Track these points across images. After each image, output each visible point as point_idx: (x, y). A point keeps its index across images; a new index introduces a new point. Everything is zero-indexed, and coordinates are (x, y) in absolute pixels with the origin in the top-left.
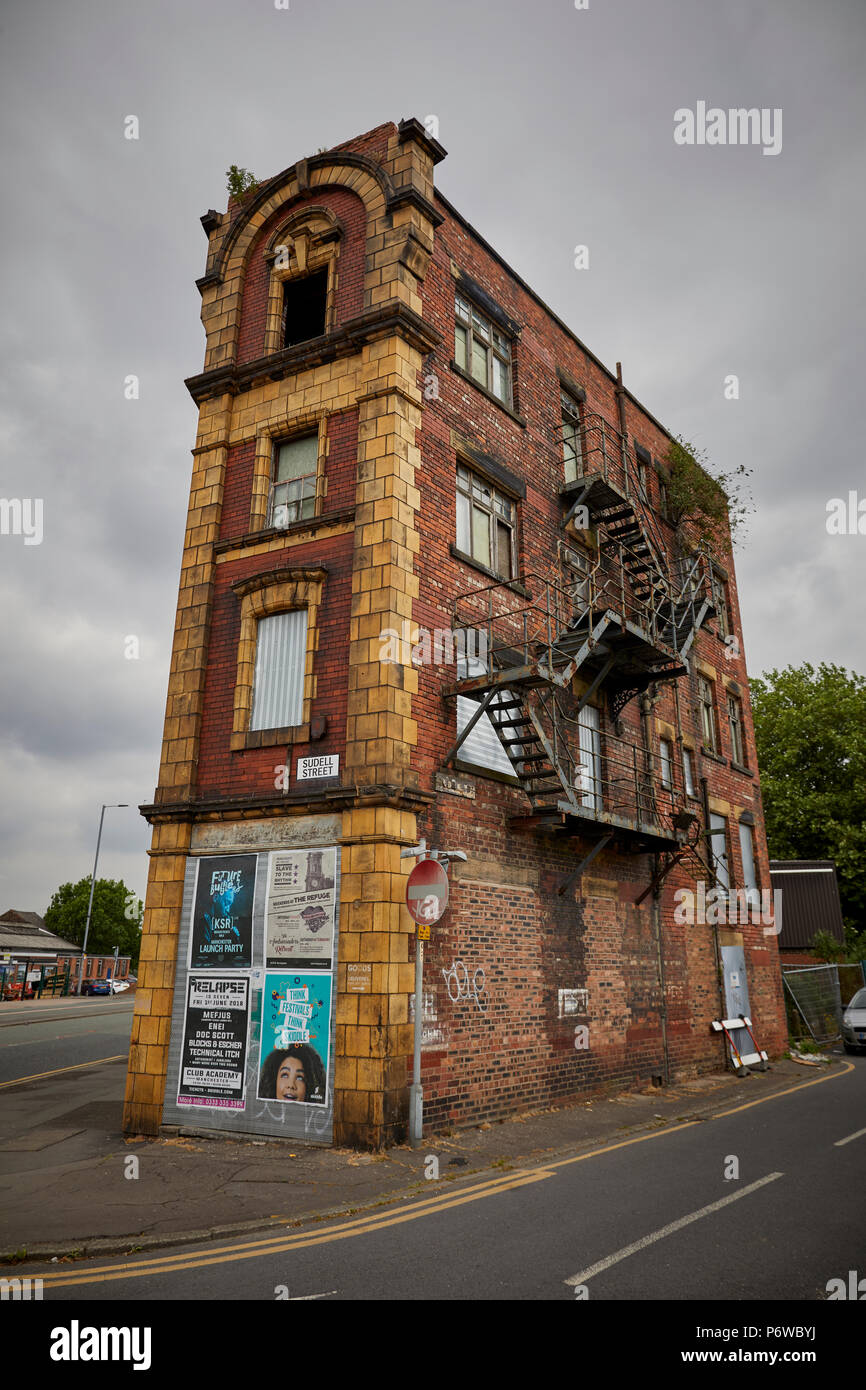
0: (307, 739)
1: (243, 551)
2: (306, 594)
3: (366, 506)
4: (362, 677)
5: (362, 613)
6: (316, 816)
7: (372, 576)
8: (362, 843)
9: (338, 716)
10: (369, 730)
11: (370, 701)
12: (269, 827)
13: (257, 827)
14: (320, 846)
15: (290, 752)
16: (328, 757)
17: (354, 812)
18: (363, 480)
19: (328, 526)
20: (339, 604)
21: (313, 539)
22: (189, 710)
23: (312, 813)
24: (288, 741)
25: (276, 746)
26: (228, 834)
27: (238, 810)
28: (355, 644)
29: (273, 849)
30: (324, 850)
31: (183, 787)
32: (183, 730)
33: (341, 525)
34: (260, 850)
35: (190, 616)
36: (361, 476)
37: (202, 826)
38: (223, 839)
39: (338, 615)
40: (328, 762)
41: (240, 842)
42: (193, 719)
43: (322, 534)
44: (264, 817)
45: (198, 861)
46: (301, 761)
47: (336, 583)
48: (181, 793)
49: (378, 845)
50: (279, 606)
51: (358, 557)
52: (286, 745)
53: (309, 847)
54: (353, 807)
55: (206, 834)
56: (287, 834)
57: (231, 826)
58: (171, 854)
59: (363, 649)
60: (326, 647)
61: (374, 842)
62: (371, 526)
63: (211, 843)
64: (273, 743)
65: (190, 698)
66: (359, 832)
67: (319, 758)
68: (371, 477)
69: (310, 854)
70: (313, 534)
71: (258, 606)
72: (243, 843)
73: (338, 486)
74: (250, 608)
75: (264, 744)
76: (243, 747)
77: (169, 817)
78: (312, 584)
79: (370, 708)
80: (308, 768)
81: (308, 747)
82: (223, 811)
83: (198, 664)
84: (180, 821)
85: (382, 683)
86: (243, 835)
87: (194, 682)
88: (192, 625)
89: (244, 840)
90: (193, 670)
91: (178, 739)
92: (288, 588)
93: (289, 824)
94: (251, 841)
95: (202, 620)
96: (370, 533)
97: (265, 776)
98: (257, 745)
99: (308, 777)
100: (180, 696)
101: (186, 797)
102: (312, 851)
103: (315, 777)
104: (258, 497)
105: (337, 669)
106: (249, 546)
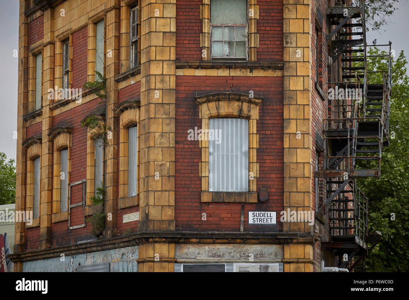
0: (256, 201)
1: (196, 70)
2: (249, 111)
3: (291, 64)
4: (293, 170)
5: (291, 132)
6: (263, 245)
7: (297, 110)
8: (297, 262)
9: (275, 190)
10: (298, 201)
11: (299, 185)
12: (232, 249)
13: (222, 248)
14: (268, 262)
15: (243, 207)
16: (269, 213)
17: (291, 246)
18: (288, 46)
19: (262, 69)
20: (272, 122)
21: (250, 75)
22: (169, 173)
23: (260, 243)
24: (243, 200)
25: (235, 203)
26: (202, 251)
27: (212, 238)
28: (287, 150)
29: (236, 262)
30: (270, 265)
31: (170, 221)
32: (165, 185)
33: (271, 71)
34: (227, 262)
35: (162, 109)
36: (287, 43)
37: (183, 245)
38: (199, 254)
39: (272, 129)
40: (269, 215)
41: (211, 256)
42: (173, 179)
43: (257, 73)
44: (229, 243)
45: (182, 266)
46: (251, 214)
47: (269, 107)
48: (169, 225)
49: (306, 264)
50: (228, 115)
51: (287, 96)
52: (240, 203)
53: (261, 262)
54: (291, 243)
55: (186, 250)
56: (244, 254)
57: (204, 247)
58: (166, 261)
59: (293, 154)
60: (264, 147)
61: (305, 262)
62: (295, 78)
63: (190, 256)
64: (233, 201)
65: (168, 165)
66: (294, 256)
67: (263, 212)
68: (294, 45)
69: (261, 266)
70: (251, 72)
71: (214, 112)
72: (214, 257)
73: (267, 42)
74: (208, 112)
75: (226, 201)
76: (210, 200)
77: (164, 240)
78: (252, 106)
79: (298, 189)
80: (256, 217)
81: (256, 205)
82: (200, 238)
83: (172, 144)
84: (169, 243)
85: (306, 176)
86: (213, 252)
87: (170, 155)
88: (164, 116)
89: (214, 256)
90: (169, 147)
91: (161, 191)
92: (236, 104)
93: (245, 248)
94: (219, 256)
95: (173, 114)
96: (294, 83)
97: (225, 219)
98: (221, 200)
99: (256, 223)
100: (160, 163)
101: (173, 228)
102: (262, 264)
103: (261, 223)
104: (206, 34)
105: (272, 161)
106: (202, 68)
